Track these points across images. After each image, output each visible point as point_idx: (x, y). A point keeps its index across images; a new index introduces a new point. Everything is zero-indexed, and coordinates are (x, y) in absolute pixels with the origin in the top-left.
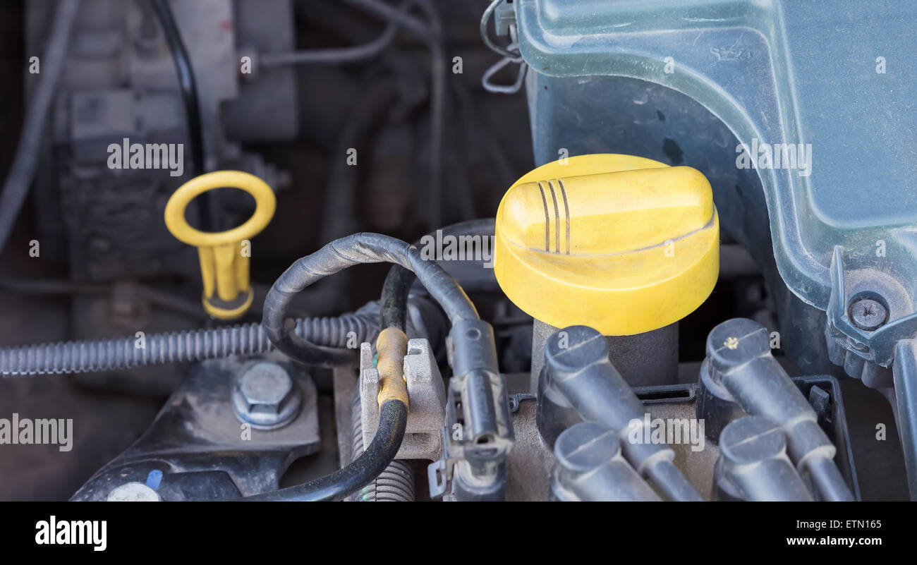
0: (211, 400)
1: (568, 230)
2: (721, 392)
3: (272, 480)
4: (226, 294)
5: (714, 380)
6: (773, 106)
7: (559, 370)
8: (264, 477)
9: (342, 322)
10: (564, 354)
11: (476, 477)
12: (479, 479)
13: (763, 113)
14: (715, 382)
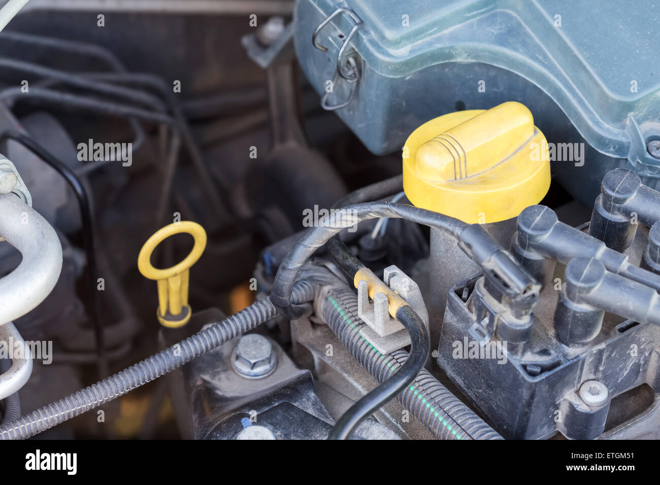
0: (219, 373)
1: (465, 161)
2: (619, 218)
3: (314, 397)
4: (175, 310)
5: (613, 213)
6: (540, 49)
7: (537, 236)
8: (308, 396)
9: (299, 286)
10: (534, 225)
11: (520, 319)
12: (522, 319)
13: (538, 55)
14: (614, 214)
